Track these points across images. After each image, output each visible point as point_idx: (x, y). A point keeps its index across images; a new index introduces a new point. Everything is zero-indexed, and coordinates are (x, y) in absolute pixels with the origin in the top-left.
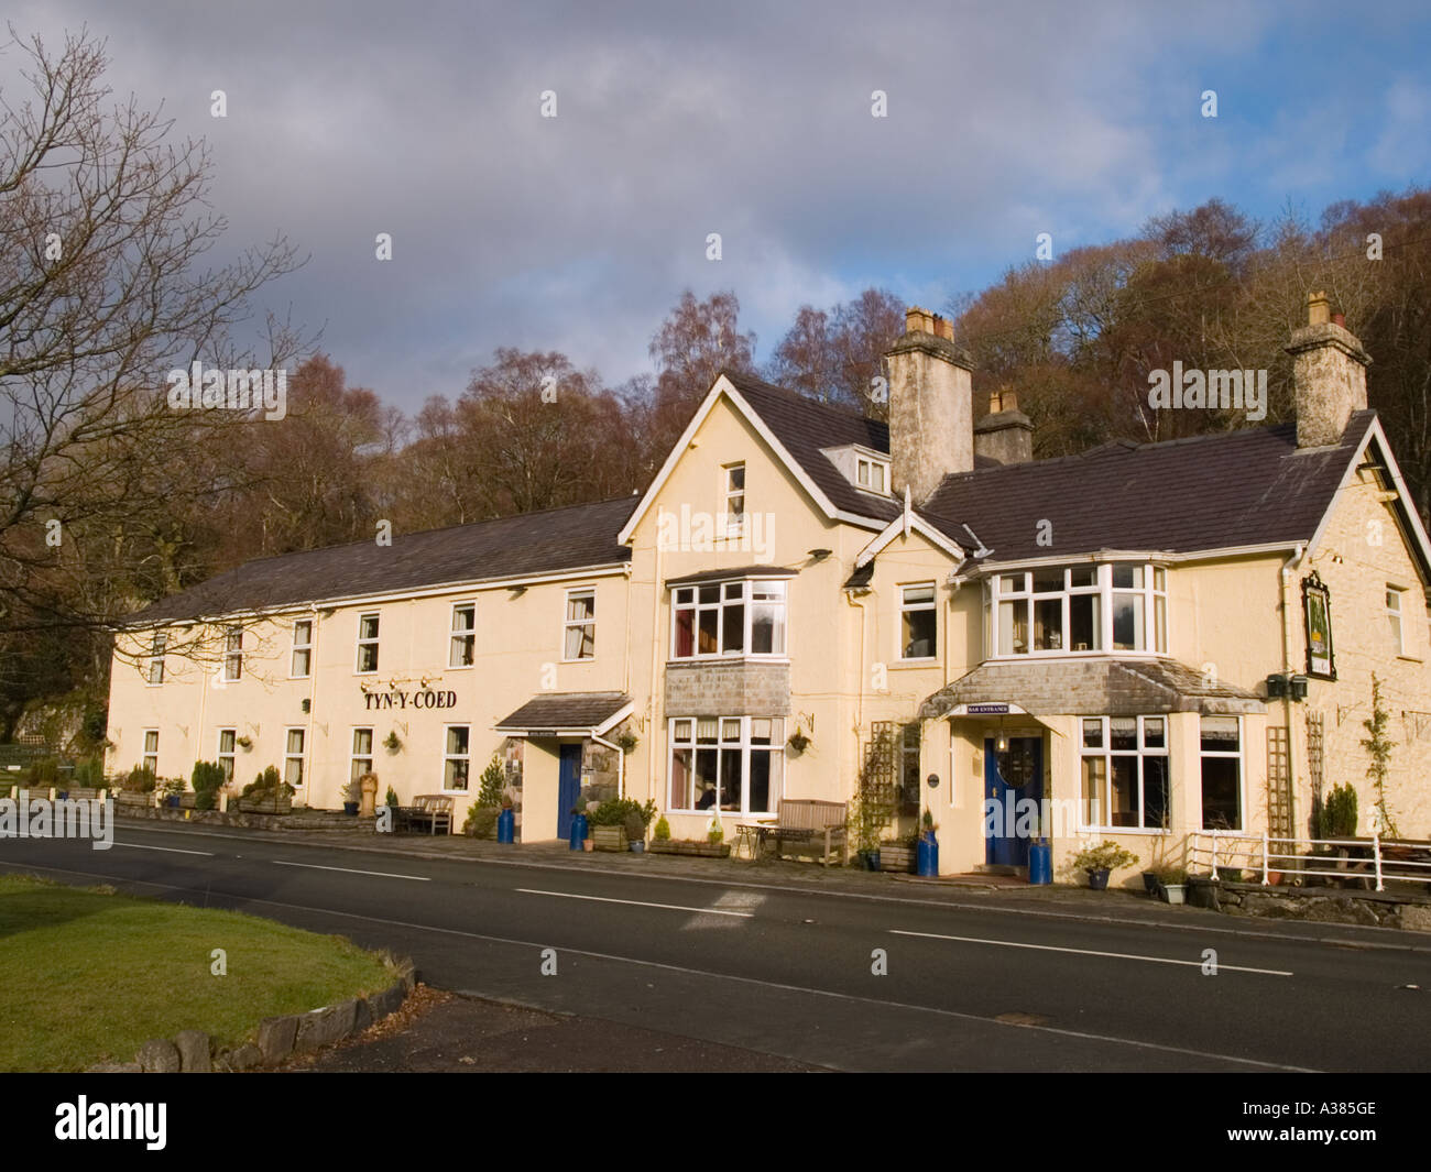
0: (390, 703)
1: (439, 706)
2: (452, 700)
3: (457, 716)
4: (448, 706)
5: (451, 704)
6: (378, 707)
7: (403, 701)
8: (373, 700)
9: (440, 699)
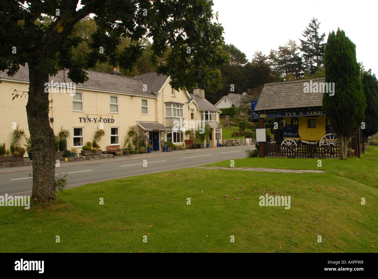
0: (90, 121)
1: (108, 122)
2: (113, 121)
3: (114, 125)
4: (112, 122)
5: (113, 122)
6: (85, 122)
7: (95, 120)
8: (83, 120)
9: (109, 121)
